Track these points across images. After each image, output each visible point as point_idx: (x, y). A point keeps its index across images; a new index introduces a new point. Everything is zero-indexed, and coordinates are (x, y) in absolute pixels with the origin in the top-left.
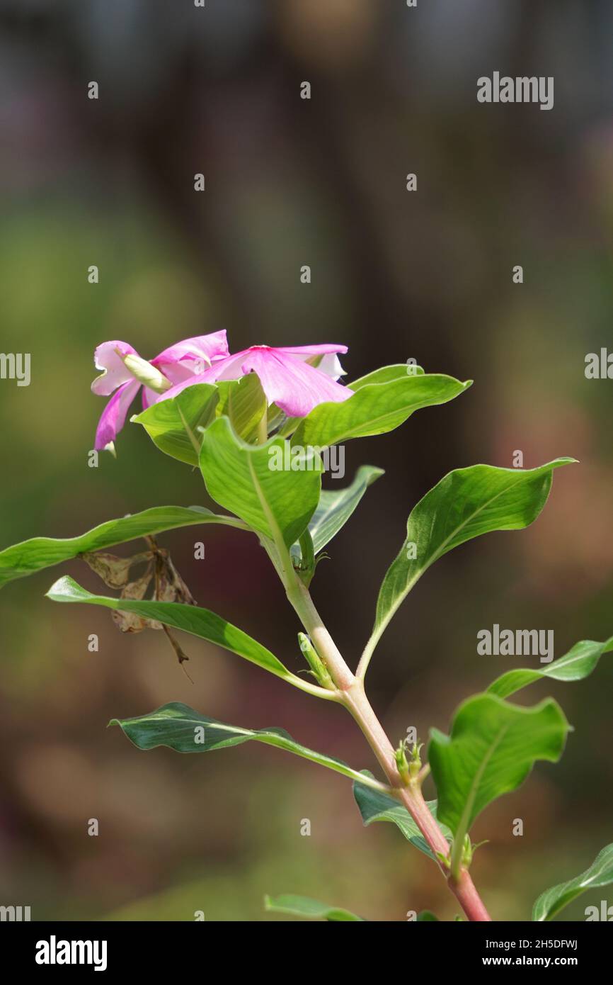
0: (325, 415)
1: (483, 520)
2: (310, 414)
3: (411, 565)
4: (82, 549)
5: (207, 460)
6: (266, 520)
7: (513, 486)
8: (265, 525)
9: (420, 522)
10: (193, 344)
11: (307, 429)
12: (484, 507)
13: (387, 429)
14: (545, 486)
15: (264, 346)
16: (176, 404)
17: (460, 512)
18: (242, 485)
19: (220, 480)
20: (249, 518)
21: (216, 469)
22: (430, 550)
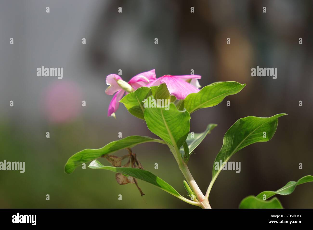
0: (191, 99)
1: (252, 138)
2: (186, 98)
3: (225, 155)
4: (103, 153)
5: (147, 115)
6: (170, 138)
7: (263, 124)
8: (170, 140)
9: (228, 138)
10: (143, 75)
11: (185, 104)
12: (252, 133)
13: (215, 104)
14: (275, 125)
15: (169, 75)
16: (135, 95)
17: (243, 135)
18: (160, 124)
19: (152, 122)
20: (164, 138)
21: (150, 118)
22: (232, 149)
